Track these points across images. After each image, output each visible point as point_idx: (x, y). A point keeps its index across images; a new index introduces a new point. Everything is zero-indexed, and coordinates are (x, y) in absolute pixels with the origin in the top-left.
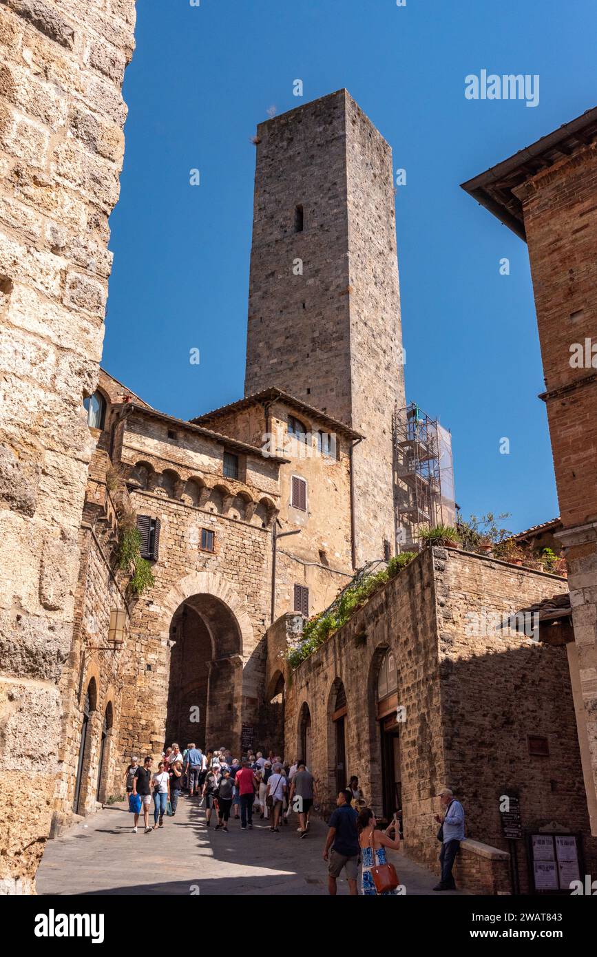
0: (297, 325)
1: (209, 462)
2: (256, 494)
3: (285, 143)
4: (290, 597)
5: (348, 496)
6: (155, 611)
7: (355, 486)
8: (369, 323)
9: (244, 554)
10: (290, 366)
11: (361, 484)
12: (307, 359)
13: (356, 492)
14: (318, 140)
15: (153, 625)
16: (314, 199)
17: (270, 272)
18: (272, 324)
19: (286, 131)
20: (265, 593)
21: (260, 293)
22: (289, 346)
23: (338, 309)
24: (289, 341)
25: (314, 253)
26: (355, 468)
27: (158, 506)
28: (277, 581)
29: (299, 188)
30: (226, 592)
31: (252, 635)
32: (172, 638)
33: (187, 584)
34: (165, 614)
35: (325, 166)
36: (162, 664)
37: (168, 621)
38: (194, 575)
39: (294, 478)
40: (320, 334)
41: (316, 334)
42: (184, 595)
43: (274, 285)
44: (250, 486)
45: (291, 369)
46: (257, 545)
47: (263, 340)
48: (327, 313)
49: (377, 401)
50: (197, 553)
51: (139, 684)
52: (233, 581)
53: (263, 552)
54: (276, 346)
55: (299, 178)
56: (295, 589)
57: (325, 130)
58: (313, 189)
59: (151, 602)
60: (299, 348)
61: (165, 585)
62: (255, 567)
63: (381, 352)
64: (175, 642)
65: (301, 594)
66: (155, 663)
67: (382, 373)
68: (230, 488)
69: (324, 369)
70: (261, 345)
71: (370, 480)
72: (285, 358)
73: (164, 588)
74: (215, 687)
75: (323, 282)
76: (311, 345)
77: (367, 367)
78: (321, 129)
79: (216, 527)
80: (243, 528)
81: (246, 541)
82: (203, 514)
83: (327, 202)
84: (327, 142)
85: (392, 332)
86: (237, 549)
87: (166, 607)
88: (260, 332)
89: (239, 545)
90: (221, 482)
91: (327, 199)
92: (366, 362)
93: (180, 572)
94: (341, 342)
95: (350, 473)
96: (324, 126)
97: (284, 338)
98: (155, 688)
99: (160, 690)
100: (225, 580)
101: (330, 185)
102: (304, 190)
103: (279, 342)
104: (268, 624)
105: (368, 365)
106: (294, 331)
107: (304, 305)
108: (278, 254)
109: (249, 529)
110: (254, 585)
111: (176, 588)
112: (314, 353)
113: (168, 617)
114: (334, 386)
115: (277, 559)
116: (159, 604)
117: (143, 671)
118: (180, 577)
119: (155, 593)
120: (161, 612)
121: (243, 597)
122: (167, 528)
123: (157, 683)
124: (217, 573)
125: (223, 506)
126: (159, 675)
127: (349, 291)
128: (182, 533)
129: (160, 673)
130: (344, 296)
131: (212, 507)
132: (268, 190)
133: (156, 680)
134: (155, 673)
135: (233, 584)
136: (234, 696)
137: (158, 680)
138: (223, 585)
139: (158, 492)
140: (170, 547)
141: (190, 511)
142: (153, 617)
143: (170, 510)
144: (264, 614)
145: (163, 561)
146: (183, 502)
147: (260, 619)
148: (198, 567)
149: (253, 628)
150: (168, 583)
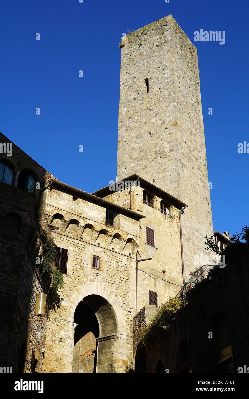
0: (146, 144)
1: (98, 216)
2: (125, 235)
3: (138, 46)
4: (147, 298)
5: (179, 240)
6: (65, 304)
7: (182, 234)
8: (187, 142)
9: (118, 272)
10: (142, 167)
11: (186, 233)
12: (152, 163)
13: (183, 237)
14: (156, 43)
15: (64, 314)
16: (155, 75)
17: (130, 116)
18: (132, 145)
19: (138, 40)
20: (132, 295)
21: (125, 128)
22: (142, 156)
23: (170, 134)
24: (142, 153)
25: (155, 104)
26: (183, 223)
27: (67, 241)
28: (139, 288)
29: (146, 70)
30: (108, 294)
31: (124, 321)
32: (75, 321)
33: (85, 288)
34: (71, 307)
35: (161, 57)
36: (69, 338)
37: (73, 311)
38: (89, 283)
39: (147, 228)
40: (160, 149)
41: (158, 149)
42: (83, 295)
43: (132, 123)
44: (121, 231)
45: (143, 169)
46: (126, 266)
47: (127, 154)
48: (164, 137)
49: (193, 187)
50: (90, 270)
51: (55, 350)
52: (112, 287)
53: (130, 271)
54: (135, 156)
55: (146, 64)
56: (149, 293)
57: (160, 38)
58: (154, 70)
59: (63, 299)
60: (148, 157)
62: (125, 280)
63: (195, 160)
64: (77, 324)
65: (153, 297)
66: (64, 337)
67: (195, 171)
68: (110, 231)
69: (163, 168)
70: (126, 156)
71: (191, 231)
72: (139, 163)
73: (70, 290)
74: (102, 354)
75: (161, 120)
76: (155, 155)
77: (187, 166)
78: (158, 37)
79: (101, 255)
80: (118, 255)
81: (119, 264)
82: (94, 246)
83: (162, 76)
84: (161, 44)
85: (200, 149)
86: (114, 268)
87: (72, 302)
88: (124, 149)
89: (115, 266)
90: (105, 228)
91: (162, 75)
92: (186, 164)
93: (80, 281)
94: (172, 152)
95: (180, 226)
96: (159, 35)
97: (139, 152)
98: (65, 353)
99: (68, 354)
100: (108, 287)
101: (163, 67)
102: (149, 71)
103: (136, 154)
104: (134, 314)
105: (188, 166)
106: (145, 147)
107: (150, 133)
108: (135, 106)
109: (121, 257)
110: (126, 291)
111: (78, 291)
112: (156, 159)
113: (73, 309)
114: (168, 177)
115: (138, 275)
116: (67, 301)
117: (57, 342)
118: (80, 284)
119: (65, 294)
120: (68, 305)
121: (118, 297)
122: (72, 254)
123: (66, 350)
124: (103, 282)
125: (106, 243)
126: (67, 345)
127: (176, 125)
128: (81, 257)
129: (68, 343)
130: (173, 127)
131: (99, 243)
132: (128, 72)
133: (65, 348)
134: (65, 344)
135: (112, 289)
136: (114, 359)
137: (67, 348)
138: (106, 290)
139: (67, 233)
140: (74, 266)
141: (86, 244)
142: (64, 308)
143: (74, 244)
144: (131, 309)
145: (70, 274)
146: (82, 239)
147: (129, 311)
148: (91, 279)
149: (124, 316)
150: (73, 288)
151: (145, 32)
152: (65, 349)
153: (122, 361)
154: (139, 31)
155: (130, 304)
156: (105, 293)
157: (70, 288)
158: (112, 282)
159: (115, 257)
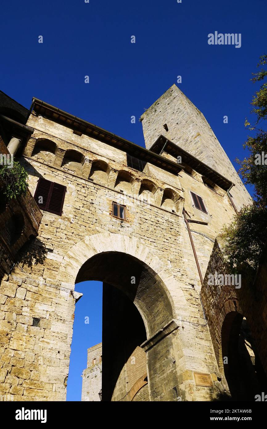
1: (114, 155)
2: (161, 184)
3: (154, 113)
6: (55, 259)
9: (159, 228)
14: (167, 103)
15: (51, 274)
16: (170, 119)
19: (153, 110)
23: (195, 143)
27: (65, 177)
28: (198, 254)
29: (163, 120)
30: (145, 255)
31: (184, 299)
33: (99, 240)
34: (68, 265)
35: (173, 107)
36: (59, 320)
38: (106, 234)
39: (192, 193)
44: (154, 179)
46: (170, 224)
48: (190, 148)
50: (108, 219)
52: (153, 247)
53: (177, 229)
55: (162, 117)
58: (169, 116)
59: (51, 251)
62: (173, 239)
64: (81, 294)
66: (47, 316)
73: (69, 239)
78: (168, 100)
81: (159, 219)
82: (113, 192)
84: (171, 101)
86: (151, 223)
87: (70, 257)
89: (152, 220)
90: (127, 169)
93: (89, 229)
94: (202, 154)
95: (232, 205)
99: (54, 355)
100: (143, 245)
102: (166, 119)
104: (199, 288)
109: (160, 211)
110: (176, 254)
111: (84, 243)
115: (193, 237)
116: (61, 254)
117: (26, 326)
118: (89, 233)
119: (56, 242)
120: (63, 262)
121: (166, 262)
122: (74, 194)
123: (50, 346)
124: (133, 237)
125: (133, 190)
126: (53, 334)
127: (199, 135)
128: (91, 200)
129: (56, 331)
130: (197, 138)
131: (122, 190)
132: (149, 129)
133: (48, 341)
134: (47, 331)
135: (153, 249)
136: (178, 374)
137: (52, 342)
138: (141, 247)
139: (65, 169)
140: (77, 208)
141: (99, 187)
142: (52, 265)
143: (78, 183)
144: (191, 280)
145: (68, 217)
146: (92, 180)
147: (189, 284)
148: (110, 229)
149: (183, 292)
150: (74, 236)
151: (157, 103)
152: (46, 345)
153: (196, 375)
154: (153, 105)
155: (188, 273)
156: (140, 253)
157: (69, 237)
158: (151, 240)
159: (151, 210)
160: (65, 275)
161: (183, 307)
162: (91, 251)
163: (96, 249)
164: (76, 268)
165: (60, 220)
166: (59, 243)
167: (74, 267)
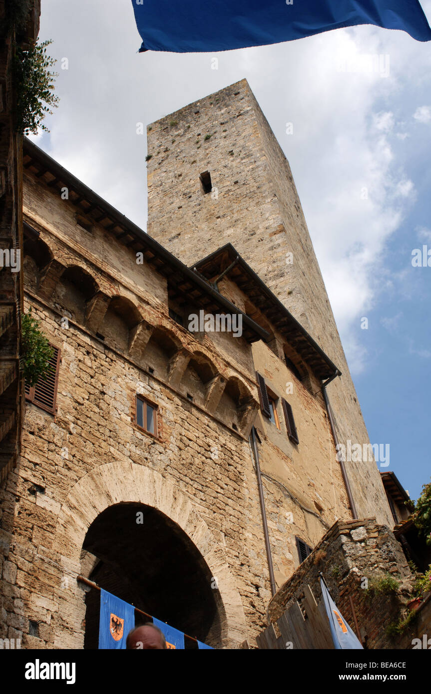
2: (222, 366)
3: (181, 131)
4: (293, 556)
6: (49, 508)
9: (208, 460)
14: (221, 120)
15: (44, 538)
16: (223, 164)
17: (175, 234)
19: (182, 121)
20: (253, 537)
23: (272, 248)
28: (270, 524)
30: (187, 516)
31: (242, 610)
33: (114, 477)
34: (69, 522)
36: (65, 627)
38: (126, 465)
42: (108, 496)
46: (229, 454)
48: (257, 256)
50: (129, 430)
52: (198, 500)
53: (239, 468)
55: (202, 151)
56: (297, 544)
59: (42, 490)
61: (70, 465)
62: (231, 489)
66: (48, 619)
73: (69, 469)
75: (246, 229)
78: (223, 111)
79: (160, 400)
80: (204, 419)
81: (210, 441)
82: (137, 371)
84: (230, 119)
86: (197, 448)
87: (71, 507)
89: (200, 443)
90: (166, 324)
93: (100, 450)
96: (226, 109)
100: (184, 494)
102: (210, 160)
104: (266, 594)
108: (183, 217)
109: (213, 425)
110: (235, 520)
111: (93, 479)
113: (76, 530)
115: (264, 487)
116: (58, 498)
117: (20, 633)
118: (99, 459)
119: (49, 473)
120: (61, 514)
121: (218, 534)
122: (73, 367)
124: (168, 476)
125: (171, 371)
127: (283, 230)
128: (100, 385)
130: (277, 236)
131: (153, 367)
135: (198, 504)
138: (181, 499)
139: (57, 305)
140: (79, 400)
141: (114, 358)
142: (44, 520)
143: (79, 341)
144: (256, 575)
145: (65, 419)
146: (101, 339)
147: (252, 583)
148: (133, 454)
149: (240, 597)
150: (76, 463)
155: (252, 561)
156: (178, 510)
157: (68, 463)
158: (196, 485)
159: (198, 419)
160: (66, 543)
161: (240, 626)
162: (103, 497)
163: (111, 494)
164: (81, 530)
165: (53, 425)
166: (53, 475)
167: (79, 528)
